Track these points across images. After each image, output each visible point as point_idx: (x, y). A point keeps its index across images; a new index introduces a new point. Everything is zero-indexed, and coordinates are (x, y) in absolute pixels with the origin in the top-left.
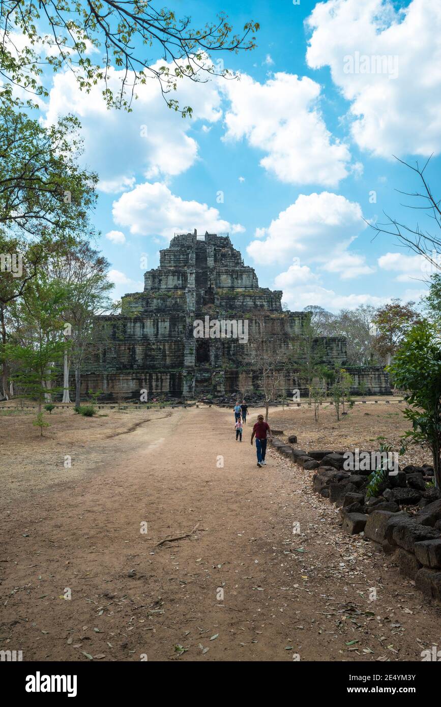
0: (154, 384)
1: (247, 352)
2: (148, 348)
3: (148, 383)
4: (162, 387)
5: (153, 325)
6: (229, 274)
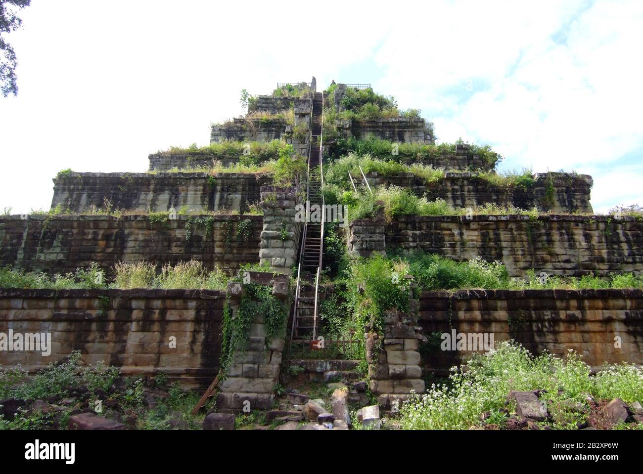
5: (202, 197)
6: (378, 131)
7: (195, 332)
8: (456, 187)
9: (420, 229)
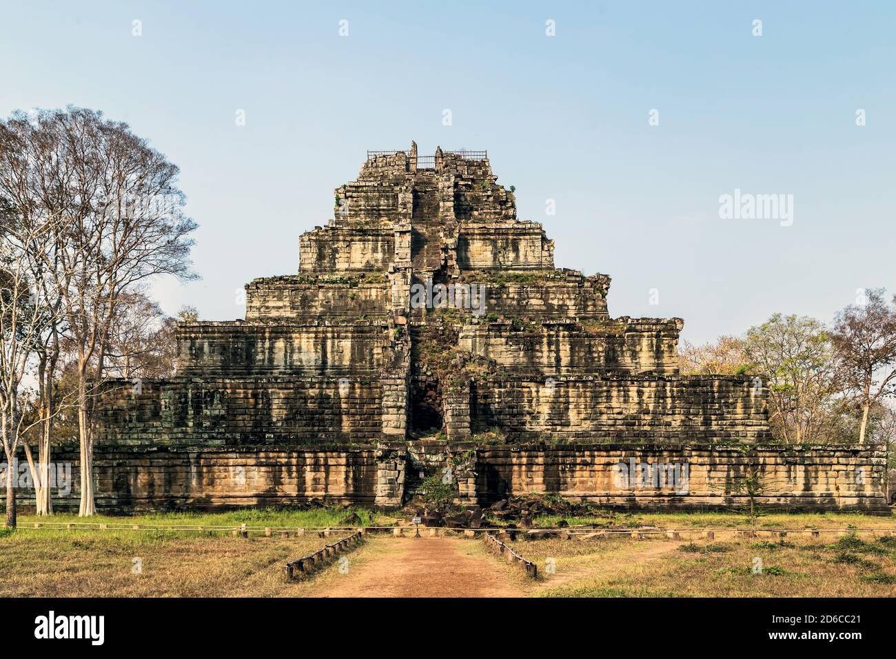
0: (309, 476)
1: (531, 406)
2: (299, 396)
3: (294, 475)
4: (327, 485)
5: (314, 345)
6: (489, 239)
7: (347, 472)
8: (552, 333)
9: (505, 387)
